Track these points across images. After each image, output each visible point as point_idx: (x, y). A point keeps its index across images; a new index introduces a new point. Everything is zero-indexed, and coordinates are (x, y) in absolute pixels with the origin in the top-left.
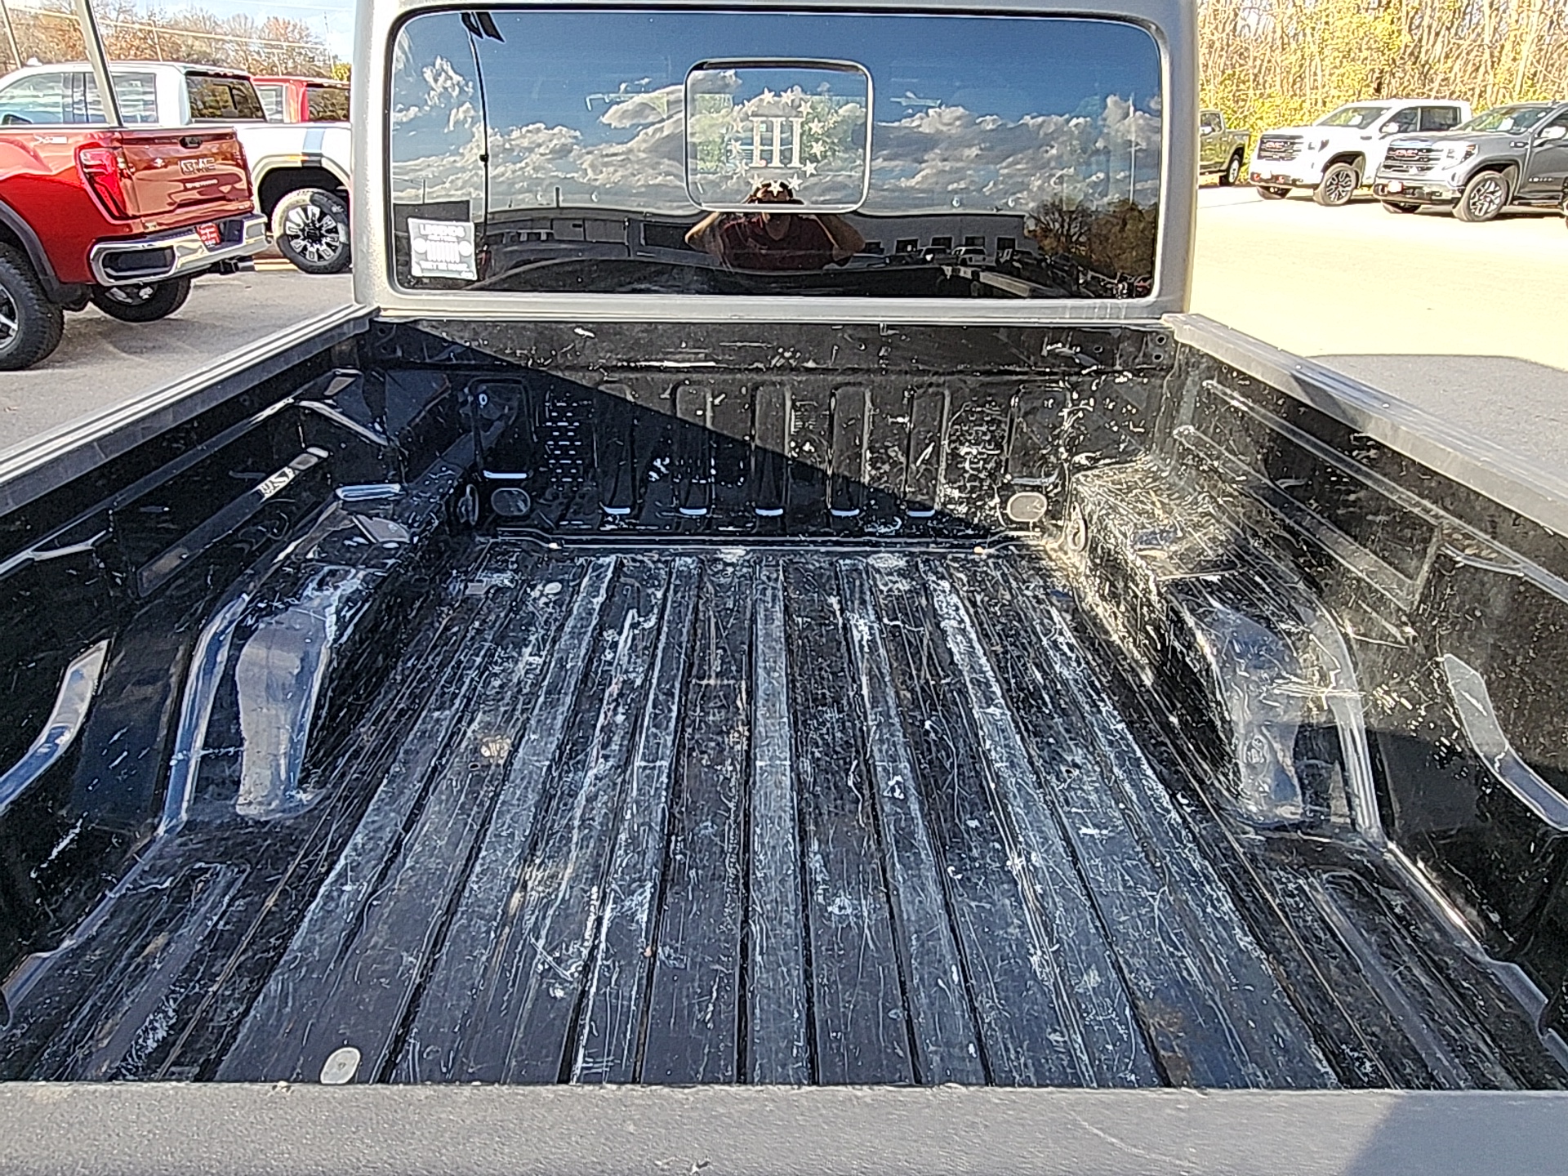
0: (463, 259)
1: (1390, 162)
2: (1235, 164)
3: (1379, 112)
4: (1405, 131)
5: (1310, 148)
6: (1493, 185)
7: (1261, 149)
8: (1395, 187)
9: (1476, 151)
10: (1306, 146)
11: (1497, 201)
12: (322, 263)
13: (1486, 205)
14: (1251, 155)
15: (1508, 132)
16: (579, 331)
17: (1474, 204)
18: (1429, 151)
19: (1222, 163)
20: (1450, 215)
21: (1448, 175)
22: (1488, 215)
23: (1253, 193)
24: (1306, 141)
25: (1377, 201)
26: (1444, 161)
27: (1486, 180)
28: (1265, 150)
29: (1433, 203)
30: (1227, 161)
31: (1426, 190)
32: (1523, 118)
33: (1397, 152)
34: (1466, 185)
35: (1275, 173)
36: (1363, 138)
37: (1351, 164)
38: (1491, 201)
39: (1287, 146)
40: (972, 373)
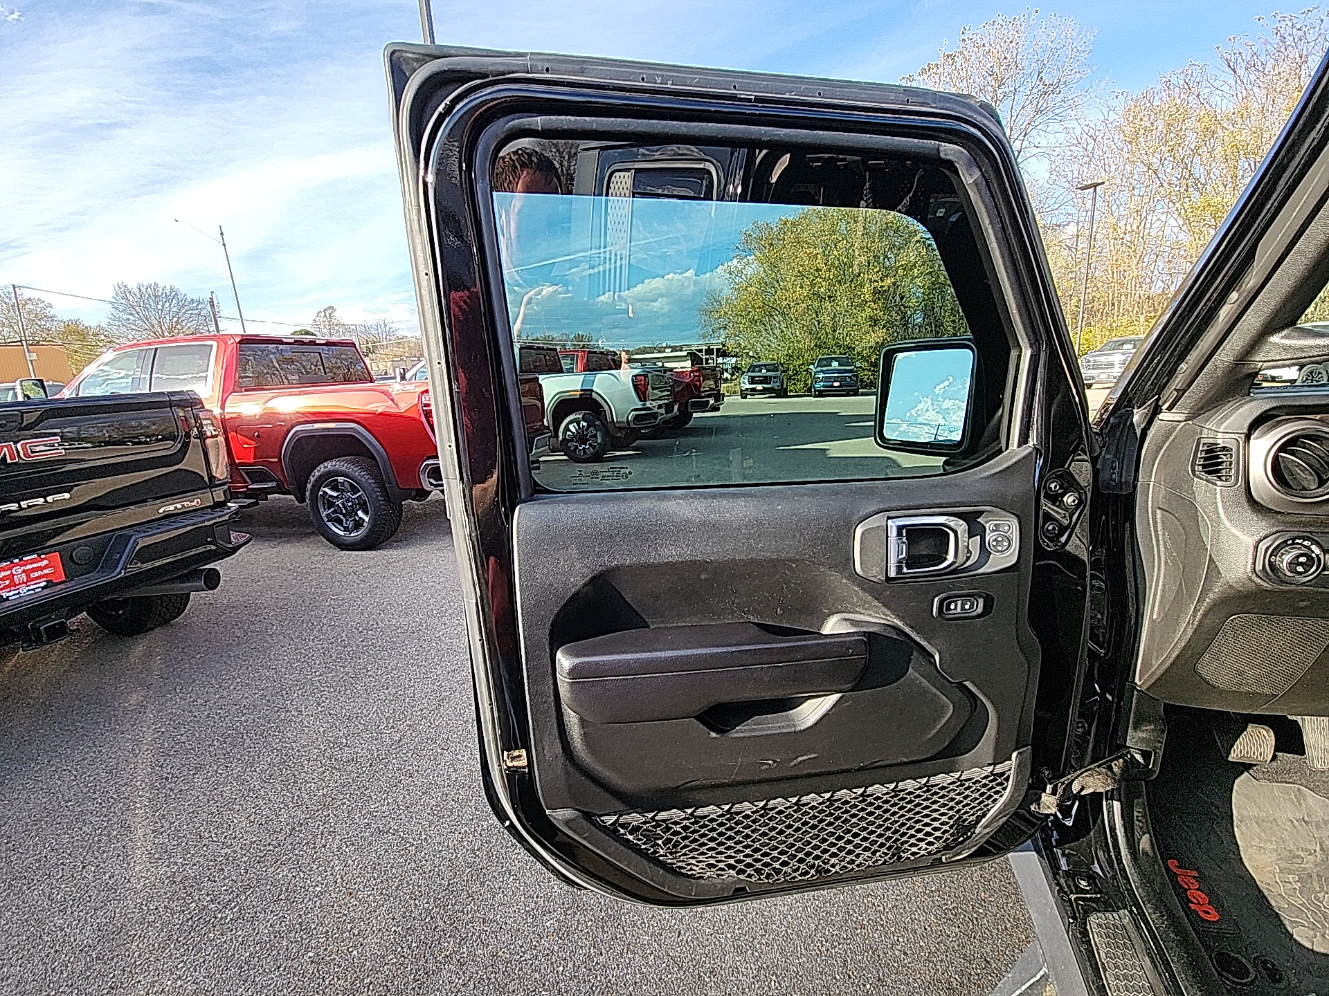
12: (586, 456)
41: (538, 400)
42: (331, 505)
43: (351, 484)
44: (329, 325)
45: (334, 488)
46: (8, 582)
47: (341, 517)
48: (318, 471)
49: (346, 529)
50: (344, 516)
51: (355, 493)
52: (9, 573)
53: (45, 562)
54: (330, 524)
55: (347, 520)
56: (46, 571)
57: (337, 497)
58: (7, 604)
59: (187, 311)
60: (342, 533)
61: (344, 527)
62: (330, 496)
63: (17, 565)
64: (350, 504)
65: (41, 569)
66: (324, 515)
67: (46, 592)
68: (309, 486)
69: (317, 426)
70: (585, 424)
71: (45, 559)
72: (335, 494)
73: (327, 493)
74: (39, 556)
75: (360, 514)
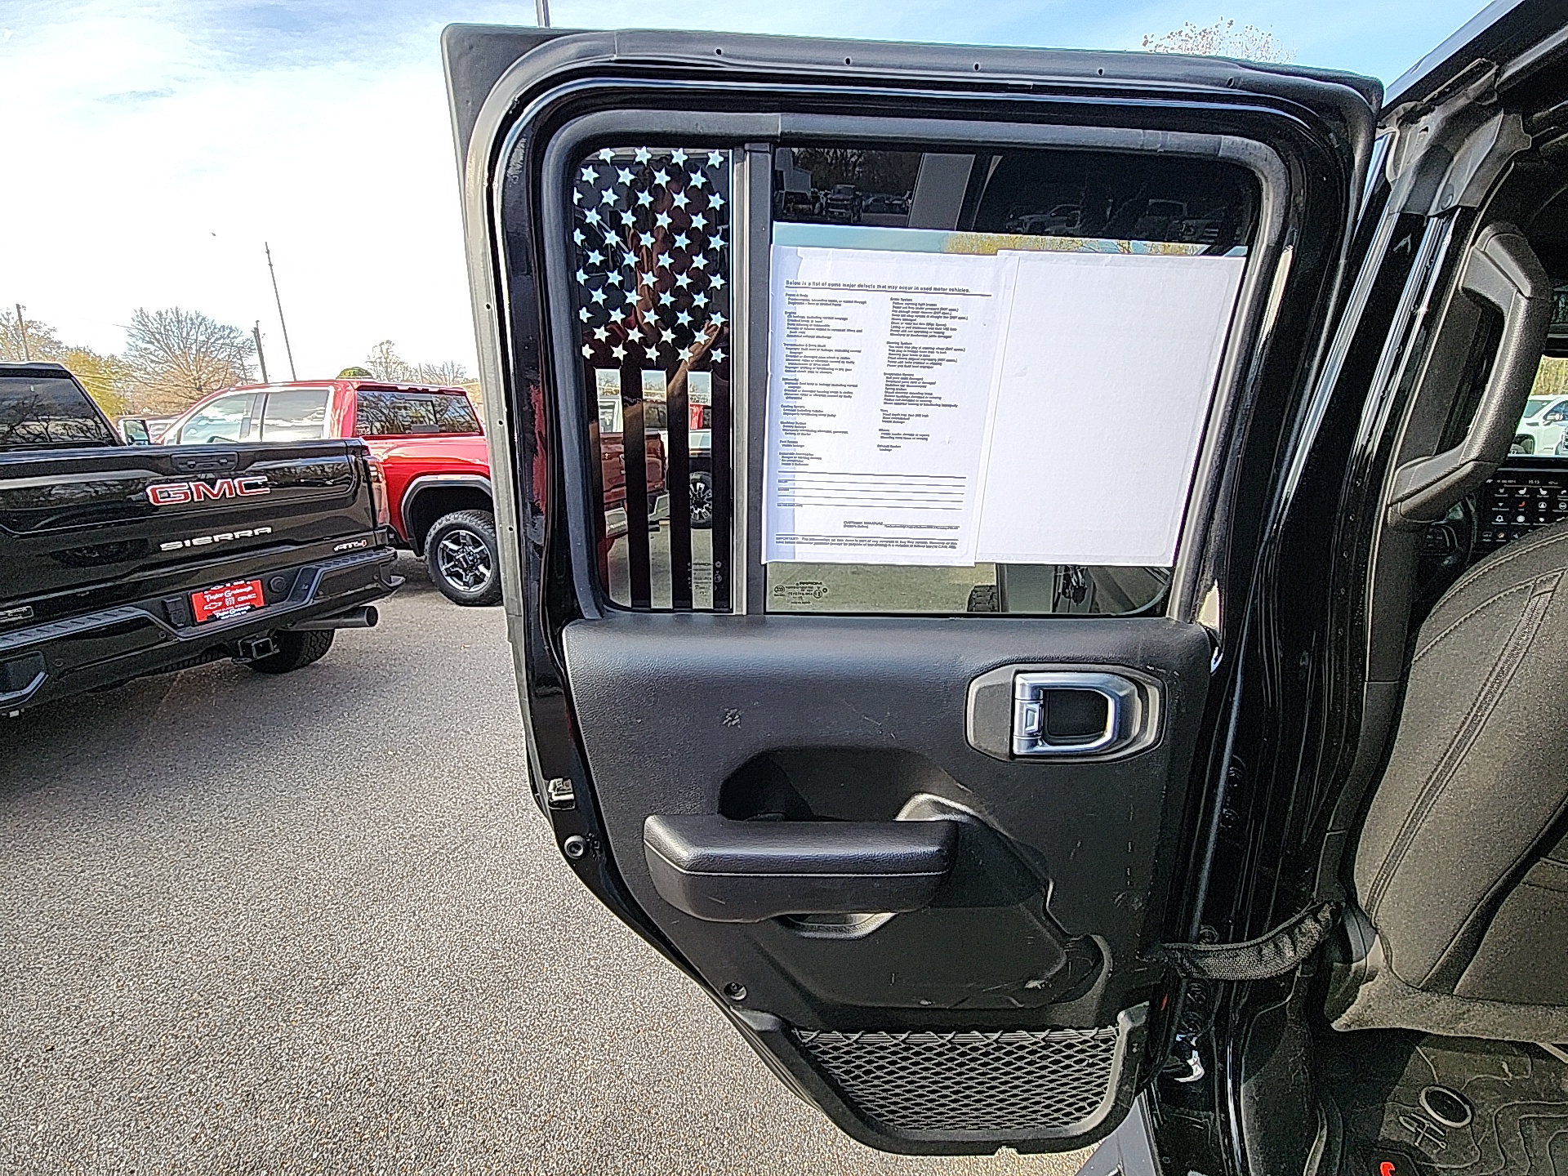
41: (658, 457)
42: (450, 558)
43: (472, 538)
44: (386, 362)
45: (456, 542)
46: (220, 604)
47: (461, 571)
48: (440, 524)
49: (466, 584)
50: (465, 570)
51: (477, 547)
52: (221, 595)
53: (250, 588)
54: (448, 579)
55: (467, 575)
56: (250, 597)
57: (457, 551)
58: (219, 623)
59: (217, 339)
60: (461, 588)
61: (464, 582)
62: (451, 550)
63: (229, 588)
64: (471, 558)
65: (245, 594)
66: (443, 568)
67: (249, 614)
68: (429, 539)
69: (441, 477)
70: (703, 486)
71: (250, 585)
72: (455, 547)
73: (447, 547)
74: (246, 581)
75: (482, 568)
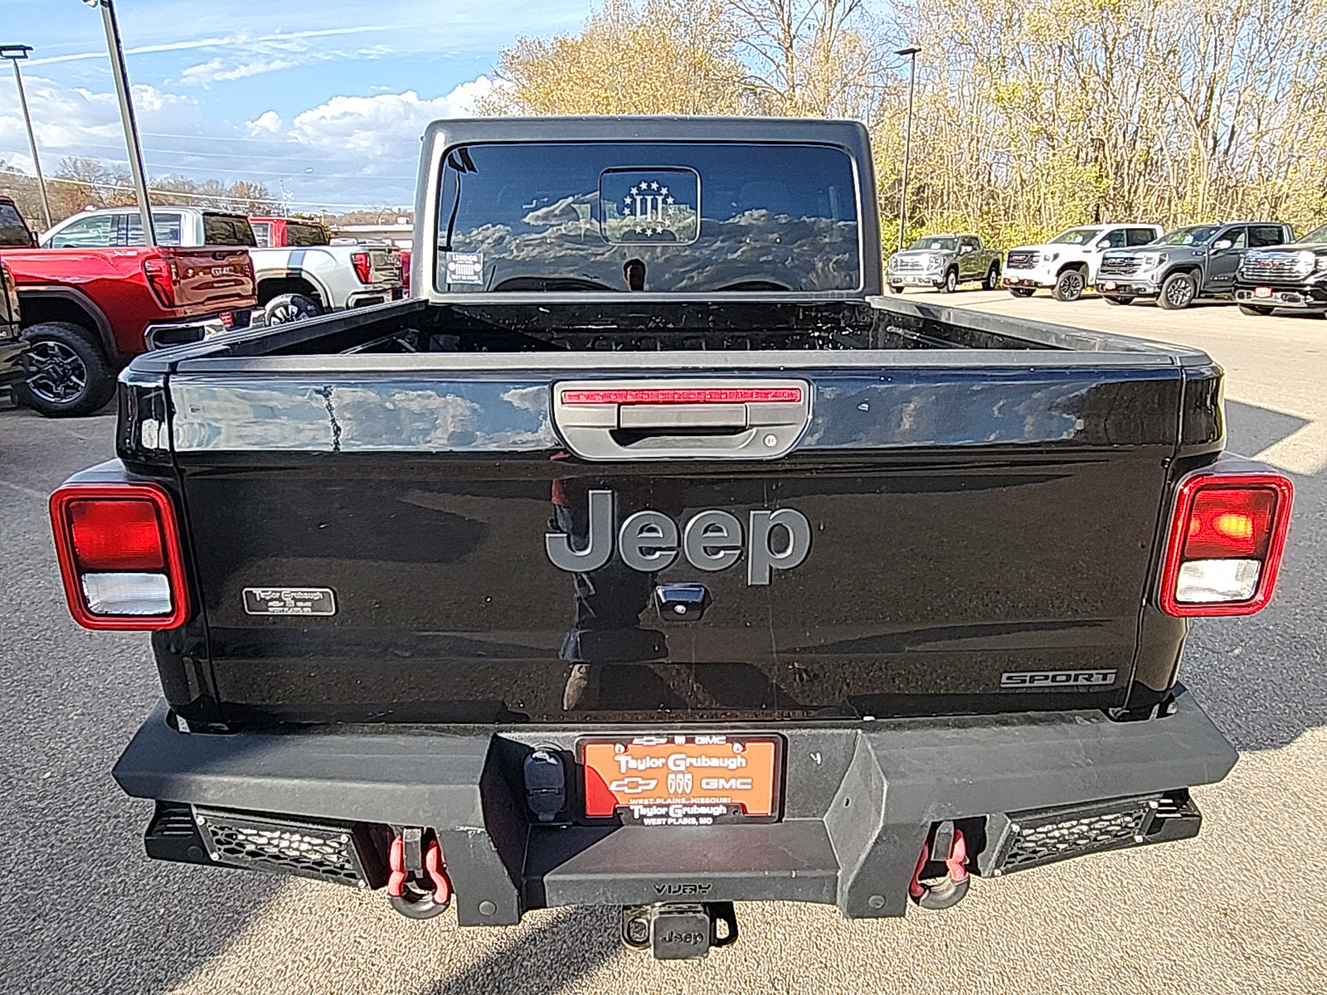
0: (476, 273)
1: (1106, 268)
2: (994, 274)
3: (1093, 234)
4: (1117, 246)
5: (1045, 259)
6: (1184, 283)
7: (1009, 262)
8: (1110, 285)
9: (1167, 258)
10: (1041, 259)
11: (1189, 294)
13: (1180, 297)
14: (1004, 266)
15: (1190, 245)
16: (541, 309)
17: (1171, 296)
18: (1132, 259)
19: (983, 273)
20: (1156, 306)
21: (1147, 276)
22: (1183, 305)
23: (1008, 294)
24: (1042, 255)
25: (1100, 297)
26: (1144, 266)
27: (1178, 279)
28: (1012, 262)
29: (1140, 296)
30: (987, 272)
31: (1134, 287)
32: (1200, 235)
33: (1109, 261)
34: (1163, 282)
35: (1022, 278)
36: (1085, 252)
37: (1078, 270)
38: (1184, 295)
39: (1028, 260)
40: (761, 330)
